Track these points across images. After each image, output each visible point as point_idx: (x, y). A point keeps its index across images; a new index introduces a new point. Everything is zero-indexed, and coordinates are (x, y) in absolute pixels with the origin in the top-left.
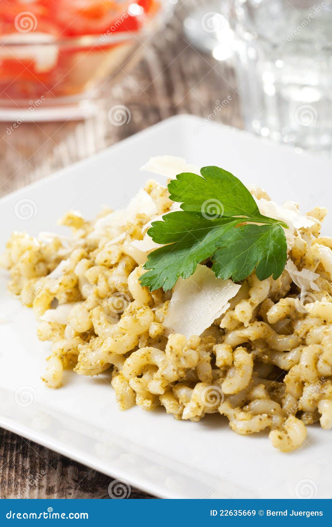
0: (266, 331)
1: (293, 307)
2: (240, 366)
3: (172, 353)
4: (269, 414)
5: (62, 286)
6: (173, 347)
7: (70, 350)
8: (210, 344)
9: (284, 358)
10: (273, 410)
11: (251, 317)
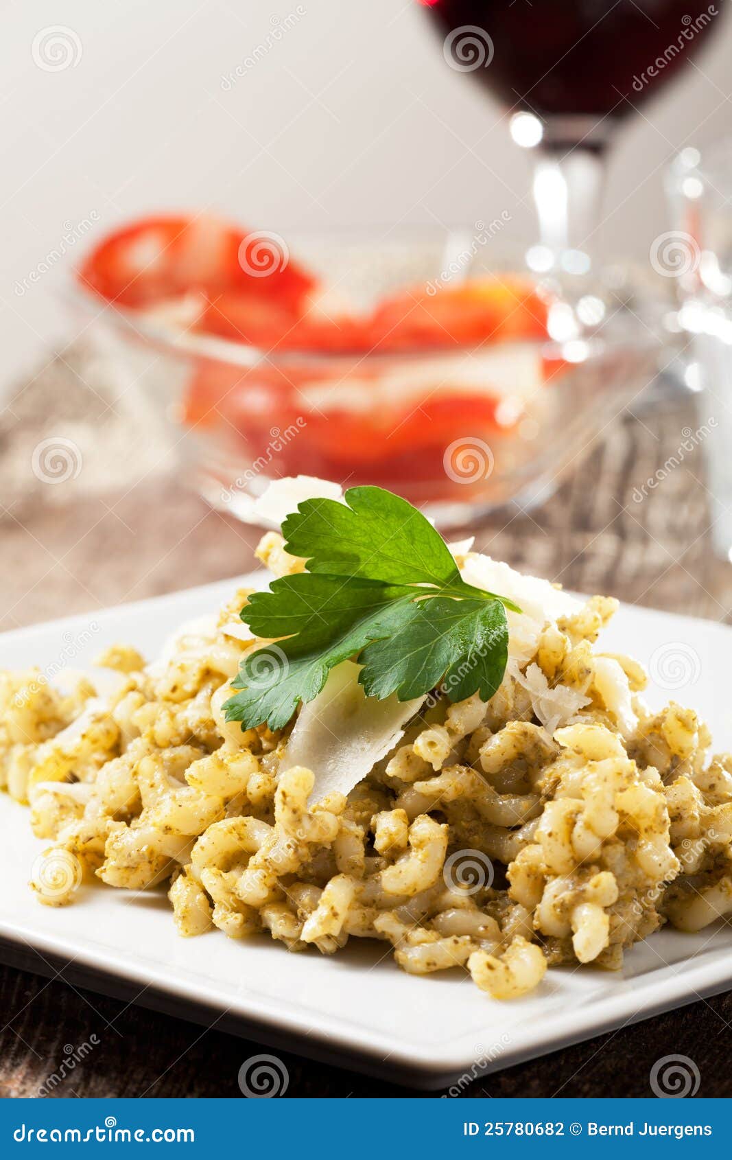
0: (476, 782)
1: (531, 737)
2: (421, 845)
3: (286, 807)
4: (474, 937)
5: (87, 742)
6: (287, 794)
7: (91, 839)
8: (365, 814)
9: (510, 838)
10: (481, 929)
11: (447, 753)
